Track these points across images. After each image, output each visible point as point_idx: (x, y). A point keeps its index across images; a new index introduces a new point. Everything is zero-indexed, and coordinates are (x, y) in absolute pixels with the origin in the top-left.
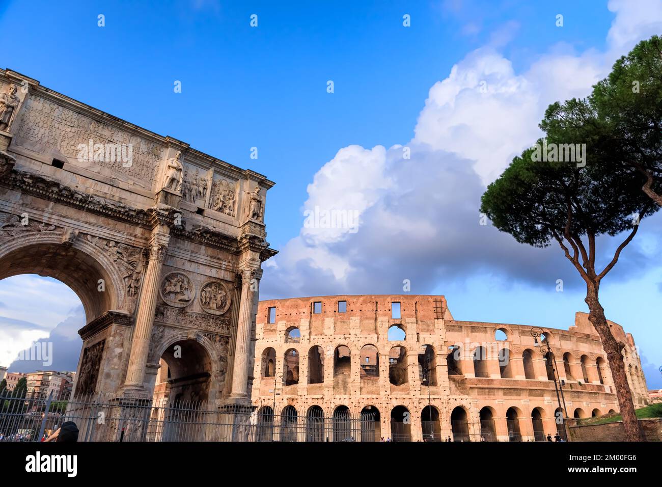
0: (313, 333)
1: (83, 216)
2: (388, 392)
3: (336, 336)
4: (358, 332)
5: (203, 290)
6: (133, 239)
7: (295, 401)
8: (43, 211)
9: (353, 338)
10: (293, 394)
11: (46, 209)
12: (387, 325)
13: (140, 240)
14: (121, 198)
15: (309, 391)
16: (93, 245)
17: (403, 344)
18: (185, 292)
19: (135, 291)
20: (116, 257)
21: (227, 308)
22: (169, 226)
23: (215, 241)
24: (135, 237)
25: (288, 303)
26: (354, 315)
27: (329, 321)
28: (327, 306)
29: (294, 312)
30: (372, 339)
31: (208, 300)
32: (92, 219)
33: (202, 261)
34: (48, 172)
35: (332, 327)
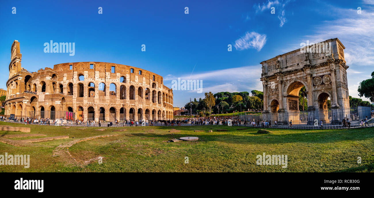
0: (131, 80)
2: (152, 105)
3: (139, 83)
4: (145, 83)
9: (143, 84)
10: (124, 103)
12: (152, 82)
15: (129, 102)
17: (155, 90)
25: (121, 66)
26: (144, 77)
27: (137, 77)
28: (136, 71)
29: (124, 70)
30: (148, 86)
35: (138, 79)
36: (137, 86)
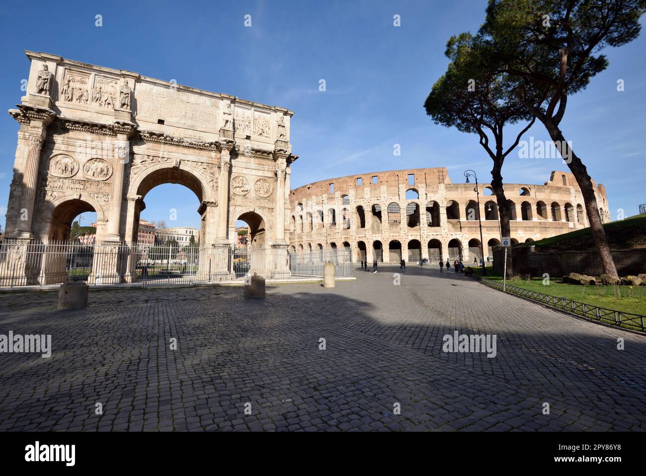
0: (358, 198)
1: (181, 149)
2: (406, 232)
3: (371, 199)
4: (386, 195)
5: (255, 184)
6: (211, 159)
7: (349, 239)
8: (159, 151)
9: (382, 199)
10: (347, 235)
11: (160, 150)
12: (405, 190)
13: (215, 160)
14: (200, 137)
15: (357, 233)
16: (189, 166)
17: (416, 201)
18: (245, 186)
19: (216, 188)
20: (203, 171)
21: (271, 193)
22: (228, 150)
23: (259, 155)
24: (212, 158)
25: (340, 180)
26: (383, 185)
27: (367, 190)
28: (365, 180)
29: (345, 186)
30: (395, 199)
31: (259, 189)
32: (186, 151)
33: (253, 167)
34: (157, 129)
35: (369, 193)
36: (368, 204)
